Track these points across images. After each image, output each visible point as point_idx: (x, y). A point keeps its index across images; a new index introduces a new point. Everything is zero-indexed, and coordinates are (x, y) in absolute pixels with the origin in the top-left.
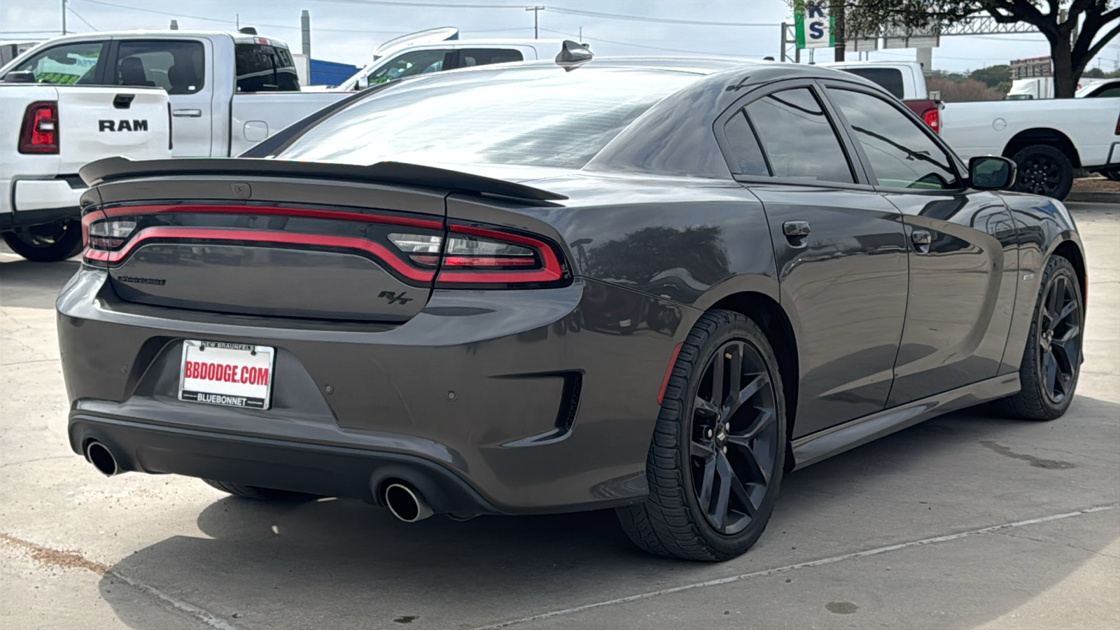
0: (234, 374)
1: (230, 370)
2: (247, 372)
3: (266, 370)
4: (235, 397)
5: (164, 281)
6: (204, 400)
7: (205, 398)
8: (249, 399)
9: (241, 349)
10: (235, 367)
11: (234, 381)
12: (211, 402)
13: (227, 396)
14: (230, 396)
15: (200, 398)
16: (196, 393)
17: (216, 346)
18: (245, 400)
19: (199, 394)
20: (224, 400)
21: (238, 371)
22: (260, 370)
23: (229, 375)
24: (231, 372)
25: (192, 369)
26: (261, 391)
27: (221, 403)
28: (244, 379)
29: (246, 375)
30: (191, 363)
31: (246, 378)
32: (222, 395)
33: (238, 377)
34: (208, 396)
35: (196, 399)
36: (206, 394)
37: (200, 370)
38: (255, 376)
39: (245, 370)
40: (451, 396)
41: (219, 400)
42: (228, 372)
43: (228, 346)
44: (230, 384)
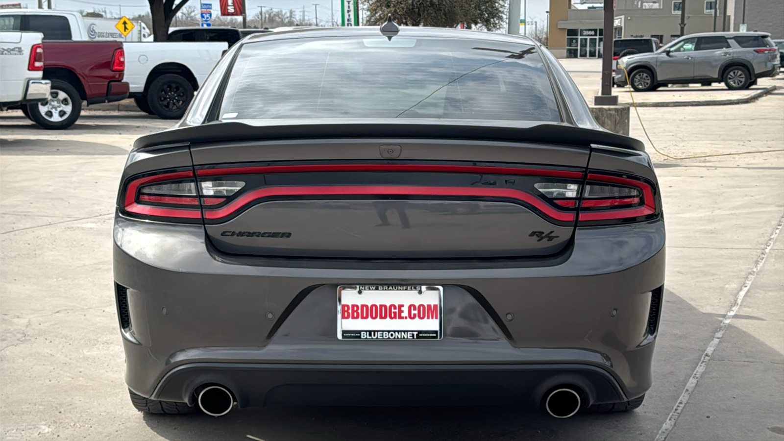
0: (401, 312)
1: (395, 308)
2: (415, 309)
3: (435, 306)
4: (404, 332)
5: (290, 234)
6: (368, 337)
7: (370, 335)
8: (420, 332)
9: (406, 289)
10: (401, 306)
11: (401, 317)
12: (377, 338)
13: (395, 331)
14: (398, 332)
15: (364, 336)
16: (360, 332)
17: (377, 289)
18: (415, 333)
19: (362, 333)
20: (392, 335)
21: (405, 309)
22: (429, 306)
23: (395, 313)
24: (397, 311)
25: (350, 311)
26: (432, 324)
27: (389, 338)
28: (412, 316)
29: (413, 312)
30: (348, 306)
31: (415, 315)
32: (389, 332)
33: (405, 314)
34: (373, 333)
35: (360, 337)
36: (370, 332)
37: (359, 311)
38: (424, 312)
39: (412, 308)
40: (614, 313)
41: (386, 336)
42: (393, 310)
43: (390, 288)
44: (397, 321)
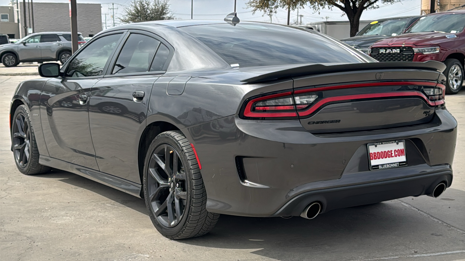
0: (392, 154)
1: (389, 152)
2: (396, 152)
3: (403, 149)
4: (394, 163)
5: (340, 121)
6: (382, 168)
7: (382, 167)
8: (400, 163)
9: (393, 143)
10: (391, 151)
11: (392, 157)
12: (385, 168)
13: (391, 164)
14: (392, 163)
15: (380, 167)
16: (378, 166)
17: (382, 144)
18: (398, 163)
19: (379, 166)
20: (390, 166)
21: (393, 152)
22: (401, 150)
23: (390, 154)
24: (390, 153)
25: (373, 156)
26: (403, 158)
27: (389, 167)
28: (396, 155)
30: (372, 153)
31: (397, 155)
32: (389, 164)
33: (393, 155)
34: (383, 166)
35: (378, 168)
36: (382, 165)
37: (377, 155)
38: (399, 153)
39: (395, 151)
41: (388, 166)
42: (389, 153)
43: (387, 142)
44: (391, 158)
